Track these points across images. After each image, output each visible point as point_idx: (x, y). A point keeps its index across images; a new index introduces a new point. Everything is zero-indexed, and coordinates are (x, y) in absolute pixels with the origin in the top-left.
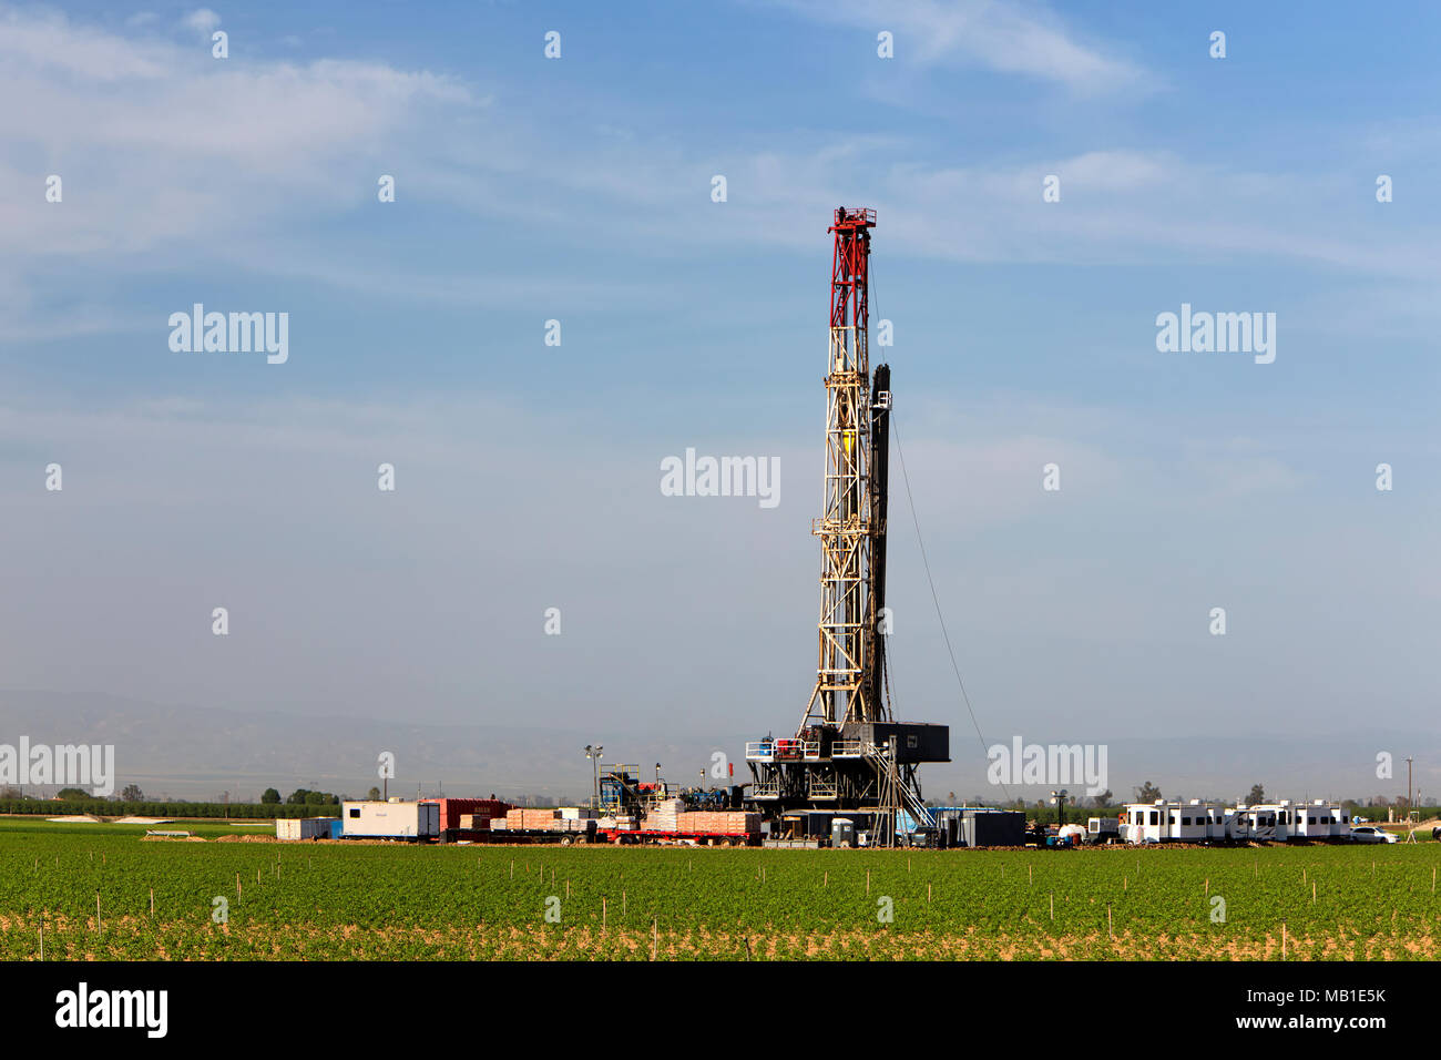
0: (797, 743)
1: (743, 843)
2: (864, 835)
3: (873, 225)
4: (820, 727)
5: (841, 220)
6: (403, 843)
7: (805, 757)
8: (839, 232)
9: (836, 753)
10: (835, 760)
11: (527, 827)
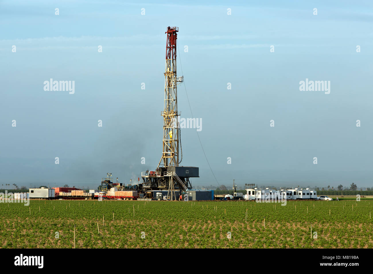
0: (155, 172)
1: (132, 199)
2: (165, 197)
3: (178, 31)
4: (162, 168)
5: (169, 30)
6: (44, 200)
7: (157, 176)
8: (168, 33)
9: (165, 175)
10: (165, 177)
11: (77, 195)
